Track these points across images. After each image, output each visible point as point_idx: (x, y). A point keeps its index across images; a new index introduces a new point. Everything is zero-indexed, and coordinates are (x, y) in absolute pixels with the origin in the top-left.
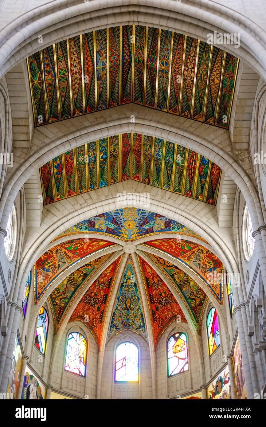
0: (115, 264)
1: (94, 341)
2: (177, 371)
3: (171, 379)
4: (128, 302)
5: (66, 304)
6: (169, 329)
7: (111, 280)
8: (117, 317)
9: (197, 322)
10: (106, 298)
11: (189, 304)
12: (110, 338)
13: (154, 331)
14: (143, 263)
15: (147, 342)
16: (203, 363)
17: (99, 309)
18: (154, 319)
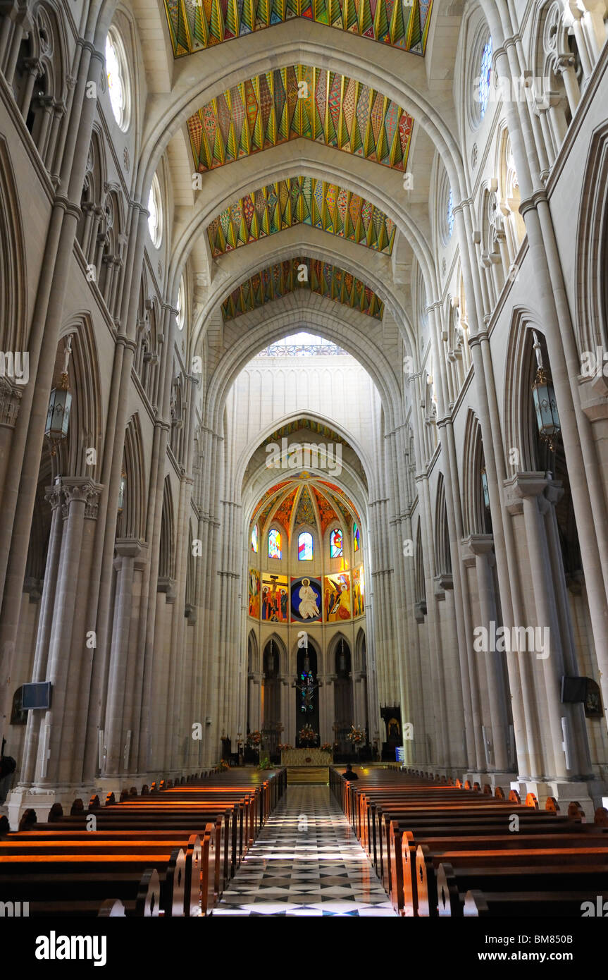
0: (297, 489)
1: (285, 533)
2: (336, 555)
3: (332, 560)
4: (305, 508)
5: (267, 515)
6: (332, 525)
7: (293, 497)
8: (298, 517)
9: (348, 525)
10: (291, 506)
11: (343, 515)
12: (294, 530)
13: (322, 527)
14: (314, 490)
15: (317, 532)
16: (351, 554)
17: (287, 513)
18: (322, 519)
